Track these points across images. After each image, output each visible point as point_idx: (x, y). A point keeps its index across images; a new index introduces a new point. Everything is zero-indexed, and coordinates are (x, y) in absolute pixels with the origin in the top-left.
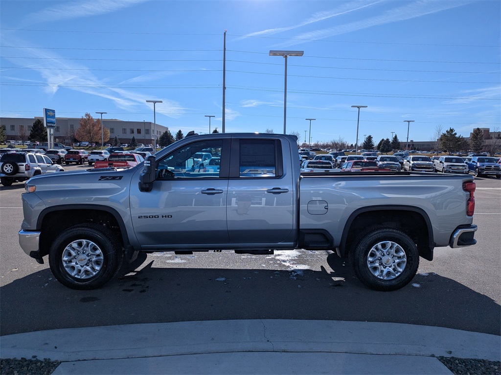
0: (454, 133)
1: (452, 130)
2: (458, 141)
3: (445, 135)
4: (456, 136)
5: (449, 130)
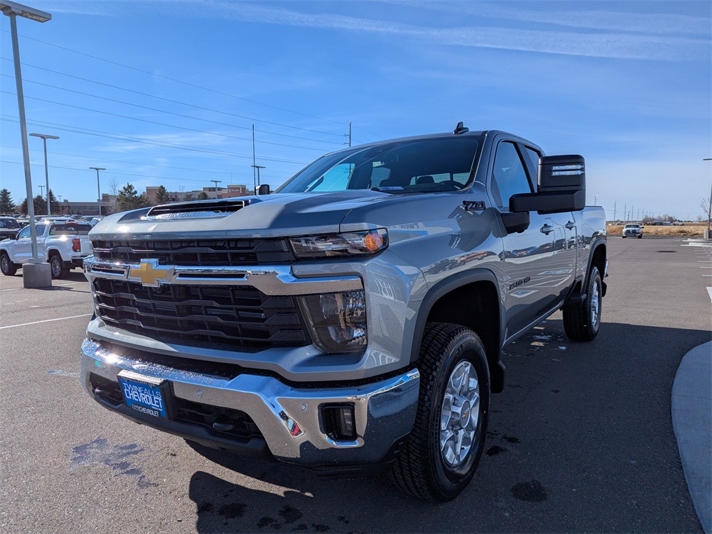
0: (133, 191)
3: (122, 193)
4: (137, 195)
5: (126, 187)
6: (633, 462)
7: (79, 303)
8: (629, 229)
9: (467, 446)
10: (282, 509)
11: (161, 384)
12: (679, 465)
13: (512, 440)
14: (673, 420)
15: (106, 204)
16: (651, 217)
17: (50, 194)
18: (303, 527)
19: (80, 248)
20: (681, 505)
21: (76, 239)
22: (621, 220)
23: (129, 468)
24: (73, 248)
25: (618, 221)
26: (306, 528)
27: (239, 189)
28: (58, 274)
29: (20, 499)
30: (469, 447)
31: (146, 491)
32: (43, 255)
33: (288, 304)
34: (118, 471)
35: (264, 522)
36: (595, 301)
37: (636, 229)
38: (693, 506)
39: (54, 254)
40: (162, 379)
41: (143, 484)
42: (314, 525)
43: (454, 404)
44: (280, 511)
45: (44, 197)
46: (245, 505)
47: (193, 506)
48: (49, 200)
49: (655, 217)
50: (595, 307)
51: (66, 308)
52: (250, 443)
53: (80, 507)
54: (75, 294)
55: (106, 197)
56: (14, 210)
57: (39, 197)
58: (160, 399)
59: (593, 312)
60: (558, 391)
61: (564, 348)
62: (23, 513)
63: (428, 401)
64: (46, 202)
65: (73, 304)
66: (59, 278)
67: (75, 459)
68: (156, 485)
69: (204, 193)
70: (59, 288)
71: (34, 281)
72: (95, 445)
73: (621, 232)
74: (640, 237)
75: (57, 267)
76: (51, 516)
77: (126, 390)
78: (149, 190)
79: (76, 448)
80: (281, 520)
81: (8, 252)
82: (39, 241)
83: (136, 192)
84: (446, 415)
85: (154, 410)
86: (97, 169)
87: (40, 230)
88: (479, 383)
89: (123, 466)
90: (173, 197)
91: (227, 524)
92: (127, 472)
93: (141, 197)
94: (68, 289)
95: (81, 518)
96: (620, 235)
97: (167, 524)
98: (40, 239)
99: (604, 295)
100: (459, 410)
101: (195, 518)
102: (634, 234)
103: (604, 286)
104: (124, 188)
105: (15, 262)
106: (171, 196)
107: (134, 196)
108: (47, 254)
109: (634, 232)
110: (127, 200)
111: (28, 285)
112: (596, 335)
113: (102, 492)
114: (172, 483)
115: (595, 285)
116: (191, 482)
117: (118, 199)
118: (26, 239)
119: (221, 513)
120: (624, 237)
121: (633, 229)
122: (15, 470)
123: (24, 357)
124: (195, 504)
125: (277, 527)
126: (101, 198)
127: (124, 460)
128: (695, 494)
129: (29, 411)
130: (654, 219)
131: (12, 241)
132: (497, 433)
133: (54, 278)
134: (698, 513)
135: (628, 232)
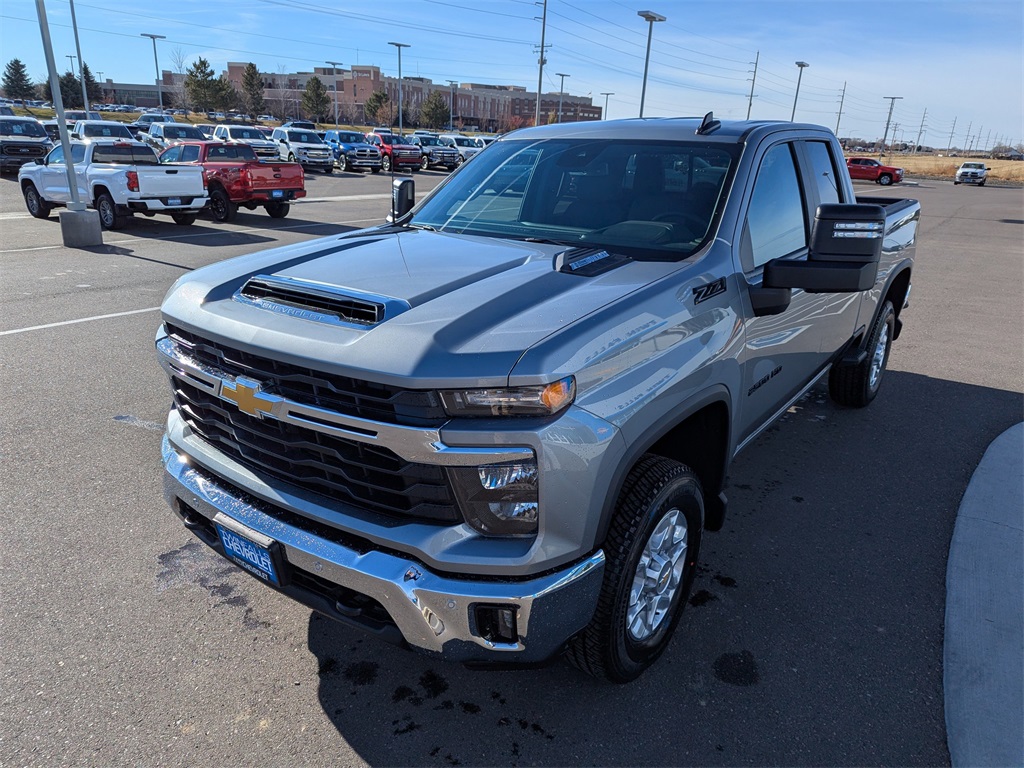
0: (209, 70)
1: (203, 63)
2: (221, 89)
3: (192, 73)
4: (214, 77)
5: (198, 63)
6: (880, 629)
7: (146, 283)
8: (966, 170)
9: (663, 609)
10: (424, 676)
11: (270, 546)
12: (938, 636)
13: (727, 582)
14: (949, 561)
15: (169, 89)
16: (1008, 145)
17: (85, 71)
18: (448, 705)
19: (138, 187)
20: (928, 704)
21: (131, 172)
22: (958, 148)
23: (232, 595)
24: (128, 185)
25: (954, 149)
26: (452, 706)
27: (369, 72)
28: (109, 222)
29: (100, 637)
30: (666, 610)
31: (254, 633)
32: (86, 194)
33: (435, 476)
34: (219, 599)
35: (402, 693)
36: (879, 352)
37: (979, 170)
38: (943, 705)
39: (101, 191)
40: (272, 540)
41: (250, 622)
42: (461, 703)
43: (650, 567)
44: (421, 679)
45: (77, 75)
46: (377, 666)
47: (312, 662)
48: (84, 80)
49: (1014, 145)
50: (878, 361)
51: (128, 292)
52: (382, 631)
53: (174, 654)
54: (137, 264)
55: (168, 77)
56: (34, 94)
57: (69, 75)
58: (269, 563)
59: (875, 367)
60: (802, 499)
61: (822, 417)
62: (106, 658)
63: (623, 552)
64: (81, 84)
65: (137, 285)
66: (112, 228)
67: (162, 575)
68: (267, 625)
69: (316, 79)
70: (113, 250)
71: (78, 238)
72: (186, 553)
73: (955, 174)
74: (981, 184)
75: (108, 212)
76: (139, 665)
77: (224, 538)
78: (233, 68)
79: (162, 557)
80: (422, 692)
81: (34, 182)
82: (79, 170)
83: (212, 73)
84: (639, 583)
85: (262, 571)
86: (153, 37)
87: (77, 152)
88: (688, 530)
89: (224, 590)
90: (270, 81)
91: (355, 693)
92: (230, 602)
93: (220, 81)
94: (126, 252)
95: (177, 672)
96: (952, 178)
97: (282, 688)
98: (79, 168)
99: (895, 337)
100: (655, 575)
101: (315, 682)
102: (974, 180)
103: (898, 326)
104: (195, 65)
105: (46, 199)
106: (266, 79)
107: (210, 78)
108: (91, 191)
109: (974, 175)
110: (200, 84)
111: (71, 242)
112: (873, 398)
113: (200, 632)
114: (286, 623)
115: (886, 327)
116: (310, 622)
117: (186, 83)
118: (58, 166)
119: (348, 675)
120: (956, 183)
121: (973, 170)
122: (88, 588)
123: (78, 387)
124: (316, 659)
125: (417, 702)
126: (161, 78)
127: (225, 580)
128: (950, 687)
129: (95, 488)
130: (1010, 149)
131: (39, 167)
132: (708, 568)
133: (105, 228)
134: (946, 718)
135: (964, 174)
